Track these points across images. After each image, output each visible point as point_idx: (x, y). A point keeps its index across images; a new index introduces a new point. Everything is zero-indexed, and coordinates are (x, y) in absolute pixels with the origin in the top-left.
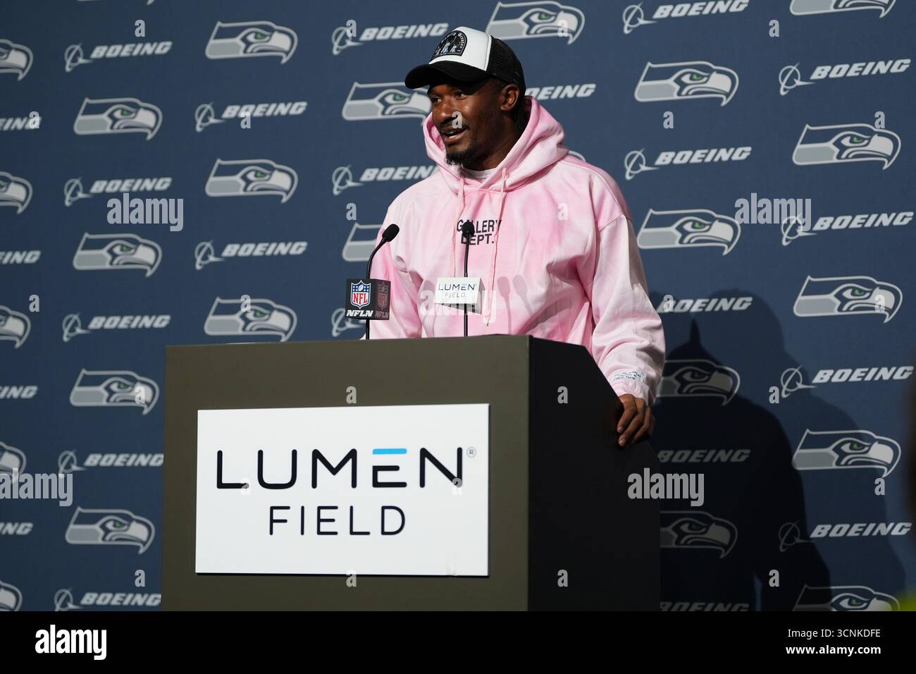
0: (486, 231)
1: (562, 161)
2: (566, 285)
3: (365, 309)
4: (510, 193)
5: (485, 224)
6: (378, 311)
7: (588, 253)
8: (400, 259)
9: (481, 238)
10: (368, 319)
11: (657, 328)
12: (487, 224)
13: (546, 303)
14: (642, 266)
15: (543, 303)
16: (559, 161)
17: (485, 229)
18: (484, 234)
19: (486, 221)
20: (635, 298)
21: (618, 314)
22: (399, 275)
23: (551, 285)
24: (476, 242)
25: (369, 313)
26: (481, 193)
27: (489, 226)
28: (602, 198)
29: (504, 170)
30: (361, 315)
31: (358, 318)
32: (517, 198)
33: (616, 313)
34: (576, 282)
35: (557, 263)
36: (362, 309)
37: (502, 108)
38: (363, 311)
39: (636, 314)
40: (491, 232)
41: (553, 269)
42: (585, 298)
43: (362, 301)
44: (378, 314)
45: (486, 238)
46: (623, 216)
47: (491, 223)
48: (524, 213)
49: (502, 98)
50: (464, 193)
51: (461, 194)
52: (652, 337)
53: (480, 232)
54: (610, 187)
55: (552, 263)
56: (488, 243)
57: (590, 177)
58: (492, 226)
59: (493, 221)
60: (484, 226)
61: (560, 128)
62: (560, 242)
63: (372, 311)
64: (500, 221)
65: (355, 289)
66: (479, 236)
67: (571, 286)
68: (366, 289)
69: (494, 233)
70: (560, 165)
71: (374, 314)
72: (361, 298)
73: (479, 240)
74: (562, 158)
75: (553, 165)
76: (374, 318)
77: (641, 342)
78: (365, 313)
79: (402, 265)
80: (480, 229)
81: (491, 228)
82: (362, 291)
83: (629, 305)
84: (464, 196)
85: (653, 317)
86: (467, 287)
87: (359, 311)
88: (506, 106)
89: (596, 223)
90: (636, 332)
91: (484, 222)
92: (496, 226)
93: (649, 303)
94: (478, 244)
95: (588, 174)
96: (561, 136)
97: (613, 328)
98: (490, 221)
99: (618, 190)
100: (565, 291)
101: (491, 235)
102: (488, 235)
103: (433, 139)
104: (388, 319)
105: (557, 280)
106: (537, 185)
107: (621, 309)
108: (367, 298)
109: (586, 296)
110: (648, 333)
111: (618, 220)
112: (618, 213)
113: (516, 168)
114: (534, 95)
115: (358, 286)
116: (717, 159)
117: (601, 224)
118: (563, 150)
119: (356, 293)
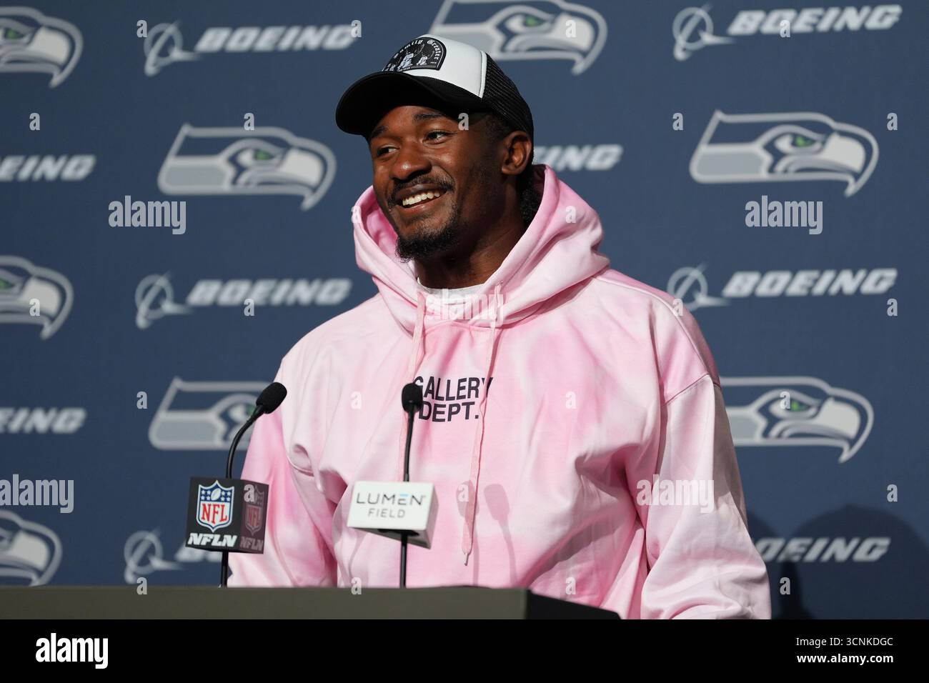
0: (463, 397)
1: (600, 278)
2: (606, 498)
3: (222, 532)
4: (507, 332)
5: (462, 384)
6: (246, 536)
7: (646, 443)
8: (301, 449)
9: (454, 409)
10: (226, 551)
11: (759, 581)
12: (466, 384)
13: (572, 528)
14: (737, 468)
15: (567, 528)
16: (594, 276)
17: (462, 393)
18: (460, 402)
19: (464, 380)
20: (720, 525)
21: (689, 551)
22: (297, 479)
23: (582, 495)
24: (445, 416)
25: (230, 541)
26: (456, 330)
27: (471, 388)
28: (672, 344)
29: (498, 288)
30: (215, 543)
31: (209, 547)
32: (521, 341)
33: (686, 549)
34: (622, 491)
35: (593, 457)
36: (217, 532)
37: (504, 170)
38: (217, 537)
39: (722, 553)
40: (473, 398)
41: (585, 467)
42: (637, 522)
43: (218, 517)
44: (245, 543)
45: (463, 409)
46: (708, 378)
47: (474, 384)
48: (532, 366)
49: (504, 153)
50: (424, 331)
51: (418, 331)
52: (748, 597)
53: (453, 398)
54: (686, 326)
55: (585, 456)
56: (467, 417)
57: (651, 306)
58: (476, 388)
59: (477, 380)
60: (460, 388)
61: (594, 220)
62: (599, 420)
63: (235, 537)
64: (490, 380)
65: (206, 495)
66: (451, 406)
67: (614, 499)
68: (226, 496)
69: (478, 401)
70: (596, 283)
71: (238, 542)
72: (215, 512)
73: (451, 413)
74: (600, 273)
75: (584, 283)
76: (237, 549)
77: (728, 605)
78: (221, 539)
79: (302, 462)
80: (453, 393)
81: (473, 392)
82: (219, 500)
83: (708, 537)
84: (424, 334)
85: (751, 560)
86: (408, 499)
87: (211, 536)
88: (511, 166)
89: (661, 388)
90: (719, 588)
91: (460, 381)
92: (482, 387)
93: (744, 535)
94: (449, 419)
95: (647, 301)
96: (598, 232)
97: (680, 576)
98: (472, 379)
99: (699, 332)
100: (604, 508)
101: (473, 403)
102: (468, 405)
103: (368, 233)
104: (261, 552)
105: (592, 487)
106: (554, 318)
107: (694, 541)
108: (226, 512)
109: (638, 518)
110: (741, 589)
111: (699, 385)
112: (698, 371)
113: (519, 285)
114: (548, 162)
115: (212, 490)
116: (834, 290)
117: (670, 390)
118: (603, 260)
119: (207, 503)
